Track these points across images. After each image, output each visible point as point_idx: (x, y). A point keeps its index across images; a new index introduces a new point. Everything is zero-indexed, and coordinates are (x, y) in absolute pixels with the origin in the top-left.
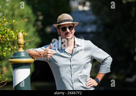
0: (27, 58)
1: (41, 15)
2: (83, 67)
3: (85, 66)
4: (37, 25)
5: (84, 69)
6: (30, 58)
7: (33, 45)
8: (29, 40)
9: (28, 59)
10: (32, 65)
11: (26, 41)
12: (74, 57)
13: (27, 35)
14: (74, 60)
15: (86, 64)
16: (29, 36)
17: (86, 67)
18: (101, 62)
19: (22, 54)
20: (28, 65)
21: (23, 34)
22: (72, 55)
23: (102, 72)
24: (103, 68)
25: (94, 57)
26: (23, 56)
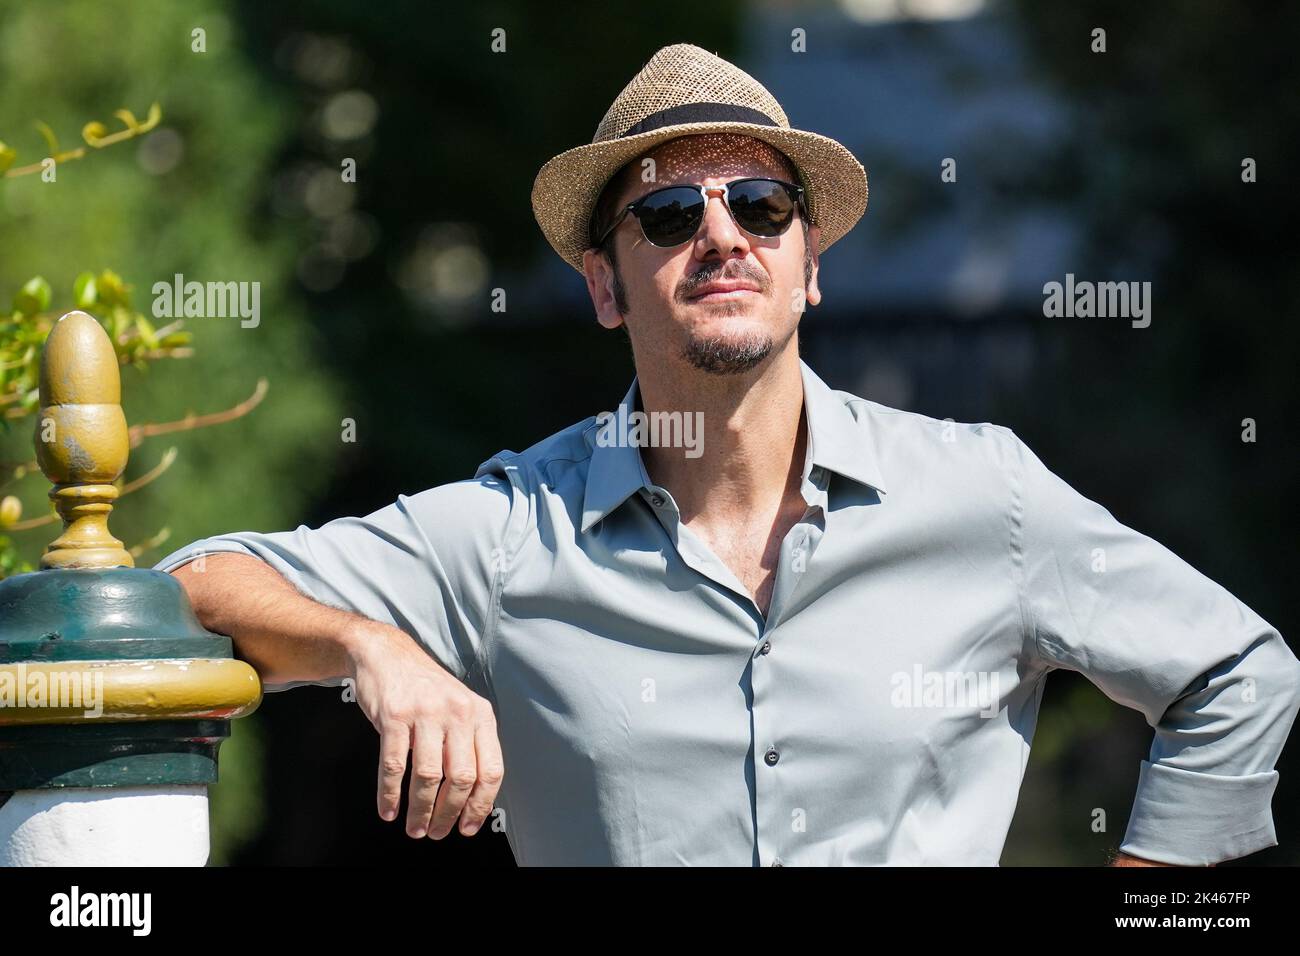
0: (173, 650)
1: (352, 84)
2: (904, 776)
3: (932, 762)
4: (306, 214)
5: (927, 804)
6: (211, 654)
7: (239, 476)
8: (189, 422)
9: (182, 664)
10: (229, 750)
11: (153, 430)
12: (793, 645)
13: (165, 344)
14: (790, 682)
15: (949, 744)
16: (194, 365)
17: (950, 777)
18: (1152, 720)
19: (103, 604)
20: (184, 749)
21: (110, 333)
22: (764, 611)
23: (1166, 844)
24: (1186, 791)
25: (1057, 640)
26: (117, 631)
